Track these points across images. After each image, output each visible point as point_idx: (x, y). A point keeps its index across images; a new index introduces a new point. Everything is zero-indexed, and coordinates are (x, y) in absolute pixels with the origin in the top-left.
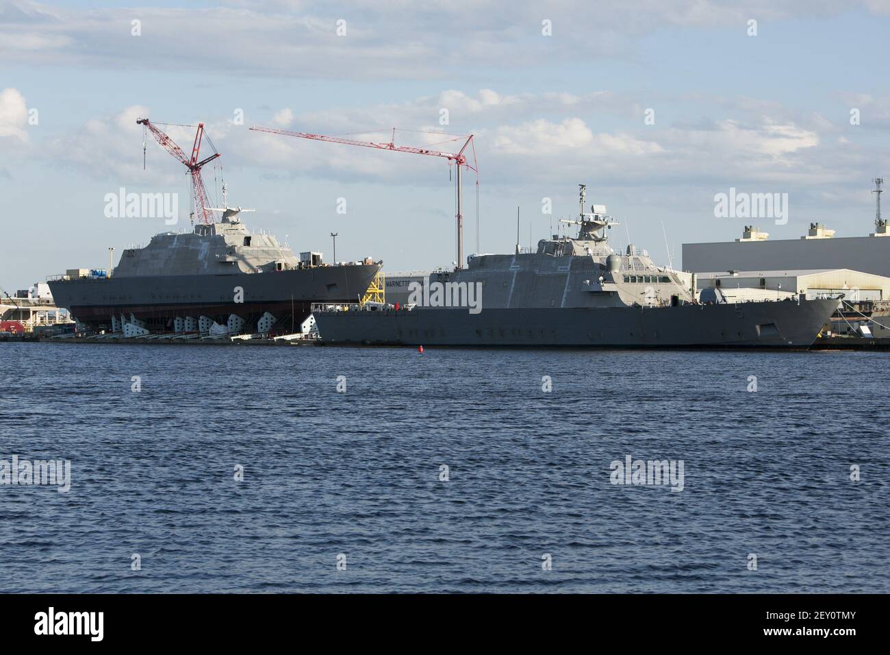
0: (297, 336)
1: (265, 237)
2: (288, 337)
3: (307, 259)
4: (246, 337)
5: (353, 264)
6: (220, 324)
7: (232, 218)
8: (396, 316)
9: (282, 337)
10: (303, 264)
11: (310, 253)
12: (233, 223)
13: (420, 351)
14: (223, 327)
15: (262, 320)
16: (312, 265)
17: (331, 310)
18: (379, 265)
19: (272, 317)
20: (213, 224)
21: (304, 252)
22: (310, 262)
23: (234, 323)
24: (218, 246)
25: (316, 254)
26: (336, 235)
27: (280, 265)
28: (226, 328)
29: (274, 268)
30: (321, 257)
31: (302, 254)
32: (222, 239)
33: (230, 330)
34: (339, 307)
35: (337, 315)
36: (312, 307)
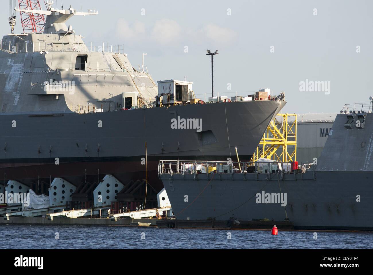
0: (151, 213)
1: (109, 56)
2: (137, 215)
3: (167, 91)
4: (74, 214)
5: (238, 100)
6: (38, 193)
7: (59, 26)
8: (283, 180)
9: (126, 214)
10: (161, 99)
11: (172, 81)
12: (62, 34)
13: (273, 233)
14: (43, 197)
15: (101, 187)
16: (175, 101)
17: (189, 171)
18: (278, 101)
19: (118, 182)
20: (30, 35)
21: (163, 80)
22: (172, 95)
23: (59, 191)
24: (36, 70)
25: (182, 83)
26: (216, 53)
27: (129, 100)
28: (46, 198)
29: (120, 105)
30: (190, 88)
31: (160, 83)
32: (41, 58)
33: (52, 203)
34: (199, 167)
35: (197, 180)
36: (160, 166)
